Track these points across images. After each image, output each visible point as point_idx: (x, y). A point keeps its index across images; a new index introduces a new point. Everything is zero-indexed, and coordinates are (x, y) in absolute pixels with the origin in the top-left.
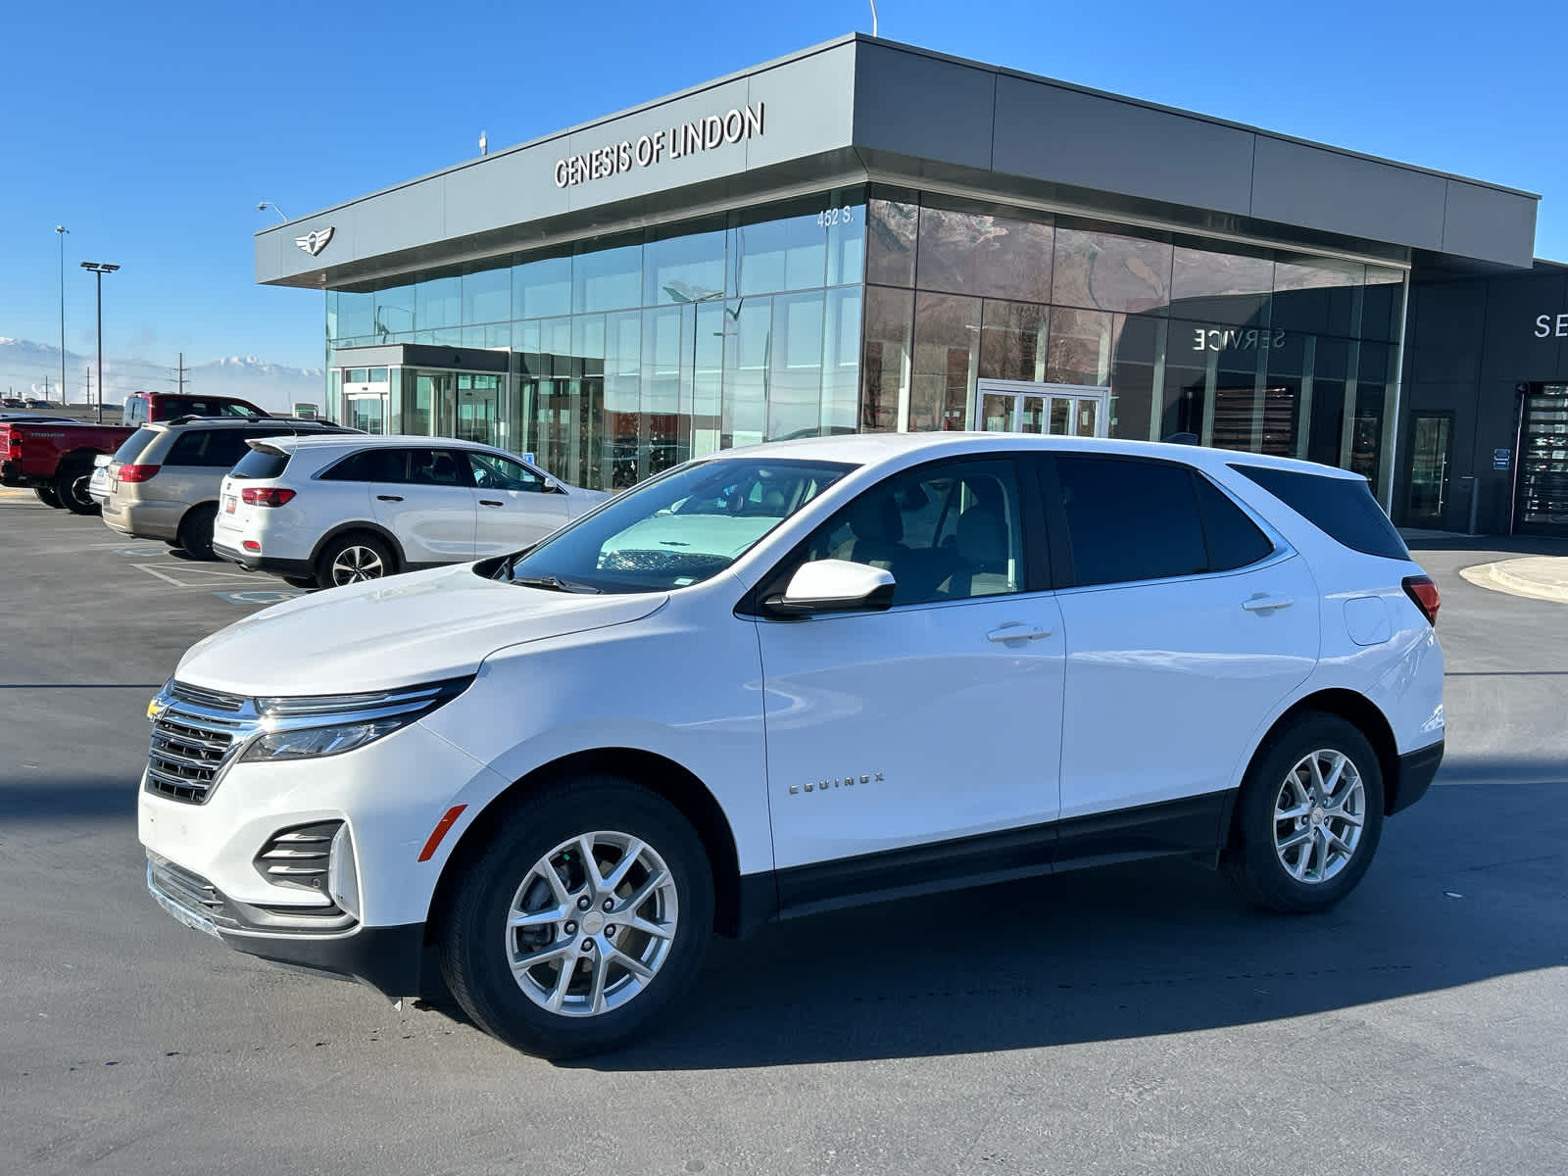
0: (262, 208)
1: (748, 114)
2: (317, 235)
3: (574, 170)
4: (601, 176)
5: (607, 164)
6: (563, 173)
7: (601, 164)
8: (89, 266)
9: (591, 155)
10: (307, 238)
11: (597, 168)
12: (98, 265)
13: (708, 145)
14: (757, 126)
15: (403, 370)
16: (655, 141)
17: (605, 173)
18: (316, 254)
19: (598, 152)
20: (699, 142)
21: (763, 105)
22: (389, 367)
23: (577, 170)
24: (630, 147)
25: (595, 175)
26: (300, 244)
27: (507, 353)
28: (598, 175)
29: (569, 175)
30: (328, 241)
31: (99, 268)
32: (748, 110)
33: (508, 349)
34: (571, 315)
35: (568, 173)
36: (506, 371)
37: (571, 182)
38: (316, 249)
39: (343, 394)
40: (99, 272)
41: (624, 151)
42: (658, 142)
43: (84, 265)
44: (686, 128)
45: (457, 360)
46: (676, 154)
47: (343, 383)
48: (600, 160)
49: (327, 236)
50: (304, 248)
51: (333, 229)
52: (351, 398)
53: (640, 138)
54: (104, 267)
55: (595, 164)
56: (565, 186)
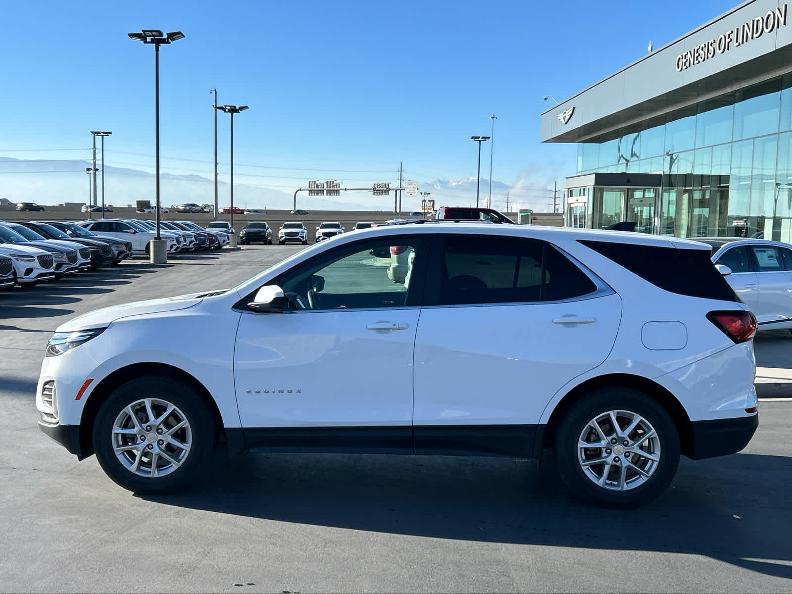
0: (546, 99)
1: (777, 13)
2: (567, 112)
3: (685, 60)
4: (699, 62)
5: (702, 54)
6: (680, 63)
7: (699, 55)
8: (475, 138)
9: (694, 50)
10: (562, 114)
11: (697, 57)
12: (479, 137)
13: (755, 36)
14: (782, 20)
15: (594, 189)
16: (727, 37)
17: (701, 60)
18: (566, 123)
19: (698, 47)
20: (750, 35)
21: (786, 6)
22: (588, 187)
23: (687, 60)
24: (715, 42)
25: (696, 62)
26: (559, 118)
27: (661, 175)
28: (697, 62)
29: (684, 64)
30: (571, 115)
31: (480, 139)
32: (777, 10)
33: (661, 173)
34: (695, 149)
35: (682, 62)
36: (660, 186)
37: (684, 67)
38: (566, 120)
39: (568, 204)
40: (480, 141)
41: (711, 45)
42: (729, 38)
43: (472, 138)
44: (744, 26)
45: (628, 181)
46: (737, 44)
47: (568, 197)
48: (699, 52)
49: (571, 112)
50: (561, 120)
51: (574, 108)
52: (572, 206)
53: (719, 36)
54: (482, 138)
55: (696, 55)
56: (681, 70)
